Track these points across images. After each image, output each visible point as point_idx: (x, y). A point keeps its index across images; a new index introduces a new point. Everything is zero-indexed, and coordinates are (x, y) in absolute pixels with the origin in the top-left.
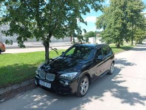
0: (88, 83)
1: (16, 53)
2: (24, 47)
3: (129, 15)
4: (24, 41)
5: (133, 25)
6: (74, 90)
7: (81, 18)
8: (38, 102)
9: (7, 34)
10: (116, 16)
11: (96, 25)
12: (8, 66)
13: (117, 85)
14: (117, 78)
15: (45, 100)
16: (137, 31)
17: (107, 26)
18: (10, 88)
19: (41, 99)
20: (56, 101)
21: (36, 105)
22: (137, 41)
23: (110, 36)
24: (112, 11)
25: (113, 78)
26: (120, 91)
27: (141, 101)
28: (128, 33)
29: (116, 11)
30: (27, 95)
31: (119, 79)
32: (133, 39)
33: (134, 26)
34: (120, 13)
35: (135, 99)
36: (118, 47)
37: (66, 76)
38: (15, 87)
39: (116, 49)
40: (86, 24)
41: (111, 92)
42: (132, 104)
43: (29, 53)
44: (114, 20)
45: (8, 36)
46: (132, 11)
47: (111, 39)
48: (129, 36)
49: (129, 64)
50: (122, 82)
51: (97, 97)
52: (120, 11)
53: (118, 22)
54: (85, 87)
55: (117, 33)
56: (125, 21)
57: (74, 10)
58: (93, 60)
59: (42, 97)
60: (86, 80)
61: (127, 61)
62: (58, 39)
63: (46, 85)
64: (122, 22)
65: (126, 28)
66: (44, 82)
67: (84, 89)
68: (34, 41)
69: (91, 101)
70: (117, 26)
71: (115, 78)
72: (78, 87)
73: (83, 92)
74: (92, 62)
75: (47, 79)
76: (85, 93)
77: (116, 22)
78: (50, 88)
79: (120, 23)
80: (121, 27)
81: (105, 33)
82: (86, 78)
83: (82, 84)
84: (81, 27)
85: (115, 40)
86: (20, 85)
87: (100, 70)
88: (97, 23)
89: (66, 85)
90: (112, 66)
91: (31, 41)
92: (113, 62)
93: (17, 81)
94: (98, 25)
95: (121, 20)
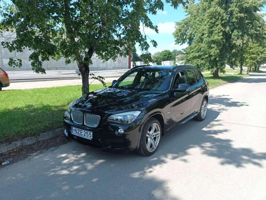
0: (159, 132)
1: (28, 88)
3: (237, 18)
4: (43, 60)
5: (242, 36)
6: (135, 144)
7: (146, 18)
8: (70, 165)
9: (11, 49)
10: (211, 19)
11: (175, 36)
12: (15, 109)
13: (213, 137)
14: (213, 125)
15: (82, 161)
16: (251, 48)
17: (196, 38)
18: (19, 144)
19: (75, 160)
20: (103, 163)
21: (66, 169)
22: (250, 66)
23: (200, 57)
24: (205, 10)
25: (205, 126)
26: (217, 145)
27: (256, 161)
28: (234, 51)
29: (212, 9)
31: (216, 128)
32: (242, 62)
33: (246, 38)
34: (219, 14)
35: (245, 157)
36: (216, 76)
37: (119, 118)
38: (27, 142)
39: (212, 81)
40: (157, 31)
41: (202, 147)
42: (239, 165)
43: (52, 88)
44: (207, 26)
45: (13, 52)
46: (242, 10)
47: (203, 62)
48: (235, 55)
49: (234, 104)
50: (221, 132)
51: (175, 155)
52: (219, 9)
53: (216, 29)
54: (155, 138)
55: (214, 51)
56: (228, 28)
57: (133, 6)
58: (168, 92)
59: (76, 157)
60: (156, 127)
61: (230, 100)
62: (105, 60)
63: (83, 136)
64: (224, 30)
65: (231, 42)
66: (80, 130)
67: (152, 142)
68: (61, 68)
69: (164, 161)
70: (214, 37)
71: (208, 126)
72: (141, 138)
73: (150, 148)
74: (168, 96)
75: (85, 124)
76: (154, 150)
77: (213, 31)
78: (91, 139)
79: (219, 32)
80: (222, 39)
81: (191, 52)
82: (155, 122)
83: (148, 132)
84: (146, 37)
85: (210, 64)
86: (37, 137)
87: (182, 112)
88: (177, 33)
89: (120, 134)
90: (203, 106)
91: (56, 68)
92: (206, 98)
93: (32, 132)
94: (178, 36)
95: (221, 27)
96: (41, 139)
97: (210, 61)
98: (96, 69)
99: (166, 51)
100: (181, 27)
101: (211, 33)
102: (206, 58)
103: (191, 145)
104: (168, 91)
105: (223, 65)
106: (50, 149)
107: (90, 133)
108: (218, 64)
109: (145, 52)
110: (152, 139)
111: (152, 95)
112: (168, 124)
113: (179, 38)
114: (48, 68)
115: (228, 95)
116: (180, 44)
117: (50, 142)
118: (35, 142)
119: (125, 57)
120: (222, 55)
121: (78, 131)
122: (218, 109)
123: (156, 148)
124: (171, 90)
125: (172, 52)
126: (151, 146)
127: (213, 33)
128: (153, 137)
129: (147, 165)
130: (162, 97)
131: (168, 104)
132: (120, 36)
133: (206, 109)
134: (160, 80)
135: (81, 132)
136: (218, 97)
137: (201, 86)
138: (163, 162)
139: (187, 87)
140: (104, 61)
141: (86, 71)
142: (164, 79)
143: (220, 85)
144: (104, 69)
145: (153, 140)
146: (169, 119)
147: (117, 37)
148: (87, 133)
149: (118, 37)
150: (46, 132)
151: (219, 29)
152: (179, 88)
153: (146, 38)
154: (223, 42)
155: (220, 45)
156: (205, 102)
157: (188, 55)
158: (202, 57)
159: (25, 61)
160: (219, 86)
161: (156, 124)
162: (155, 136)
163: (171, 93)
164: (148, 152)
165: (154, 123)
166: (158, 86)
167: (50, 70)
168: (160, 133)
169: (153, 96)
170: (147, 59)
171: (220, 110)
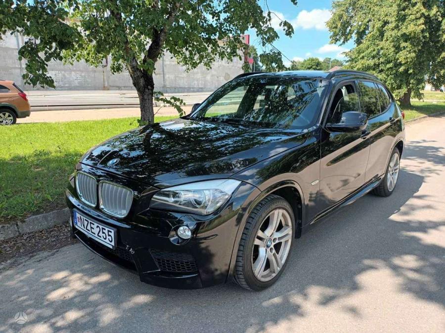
0: (289, 231)
2: (49, 83)
8: (63, 306)
11: (331, 28)
13: (417, 240)
14: (413, 208)
21: (46, 320)
23: (376, 66)
25: (396, 209)
26: (434, 265)
30: (30, 272)
31: (420, 216)
36: (404, 104)
41: (396, 269)
50: (435, 225)
53: (412, 13)
54: (278, 247)
55: (406, 55)
56: (434, 10)
58: (315, 131)
59: (86, 283)
60: (281, 218)
61: (440, 150)
62: (190, 67)
63: (96, 236)
64: (426, 14)
65: (438, 37)
66: (90, 221)
67: (271, 255)
68: (127, 87)
69: (299, 311)
70: (406, 28)
71: (403, 209)
72: (239, 250)
73: (265, 270)
74: (314, 140)
75: (102, 207)
76: (274, 275)
77: (405, 16)
78: (111, 247)
79: (417, 19)
80: (423, 31)
81: (359, 58)
82: (280, 208)
83: (260, 233)
84: (271, 15)
85: (395, 82)
86: (17, 225)
87: (344, 178)
88: (334, 23)
89: (184, 240)
90: (392, 164)
91: (117, 87)
92: (399, 146)
93: (10, 213)
94: (336, 27)
95: (422, 8)
96: (26, 228)
97: (396, 75)
98: (186, 90)
99: (312, 60)
100: (343, 11)
101: (402, 19)
102: (388, 69)
103: (367, 262)
104: (315, 127)
105: (422, 82)
106: (37, 256)
107: (109, 231)
108: (412, 81)
109: (268, 49)
110: (271, 249)
111: (279, 137)
112: (312, 204)
113: (337, 31)
114: (104, 87)
115: (434, 141)
116: (339, 43)
117: (44, 237)
118: (12, 236)
119: (229, 61)
120: (420, 63)
121: (86, 223)
122: (419, 169)
123: (279, 269)
124: (323, 127)
125: (323, 63)
126: (268, 265)
127: (405, 19)
128: (273, 244)
129: (252, 321)
130: (300, 143)
131: (314, 161)
132: (219, 16)
133: (397, 171)
134: (296, 104)
135: (92, 226)
136: (415, 144)
137: (391, 119)
138: (296, 311)
139: (363, 121)
140: (188, 69)
141: (148, 86)
142: (306, 102)
143: (415, 120)
144: (200, 90)
145: (274, 251)
146: (317, 193)
147: (213, 18)
148: (104, 231)
149: (215, 18)
150: (42, 213)
151: (417, 12)
152: (343, 122)
153: (270, 17)
154: (424, 37)
155: (418, 44)
156: (396, 155)
157: (354, 64)
158: (382, 67)
159: (66, 74)
160: (413, 122)
161: (281, 211)
162: (277, 241)
163: (323, 134)
164: (259, 281)
165: (275, 209)
166: (291, 117)
167: (108, 90)
168: (291, 233)
169: (280, 140)
170: (274, 64)
171: (422, 171)
